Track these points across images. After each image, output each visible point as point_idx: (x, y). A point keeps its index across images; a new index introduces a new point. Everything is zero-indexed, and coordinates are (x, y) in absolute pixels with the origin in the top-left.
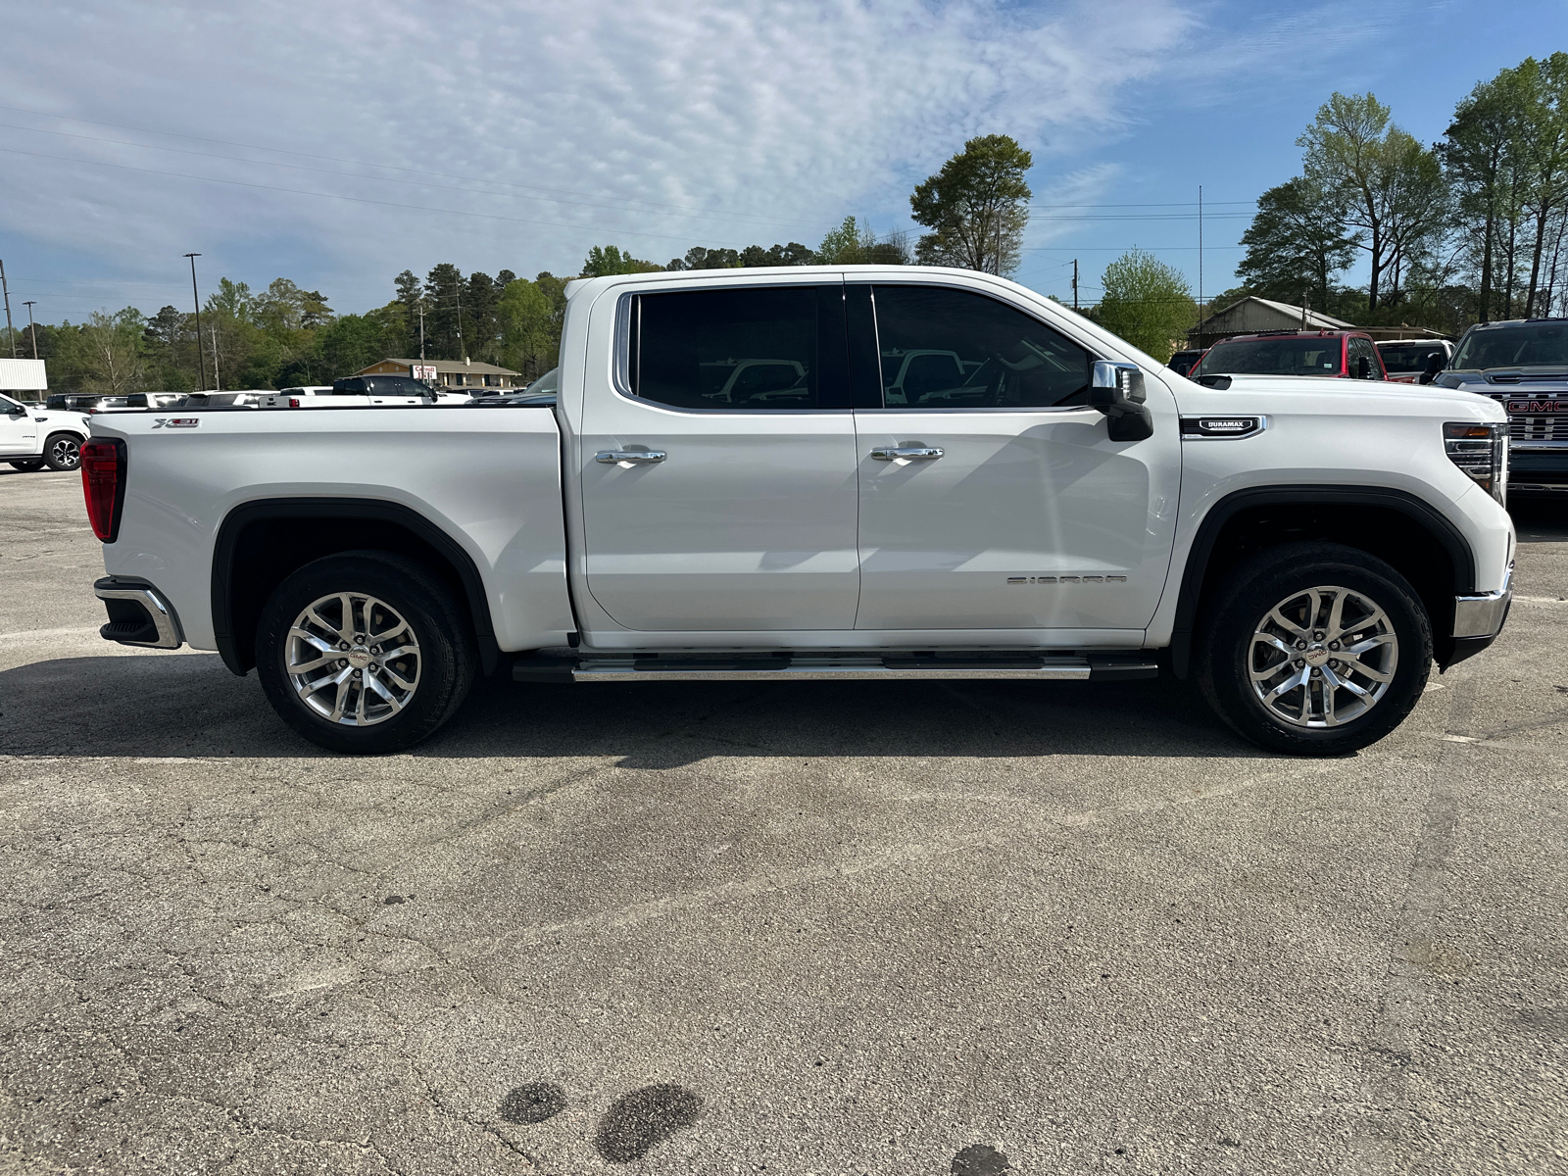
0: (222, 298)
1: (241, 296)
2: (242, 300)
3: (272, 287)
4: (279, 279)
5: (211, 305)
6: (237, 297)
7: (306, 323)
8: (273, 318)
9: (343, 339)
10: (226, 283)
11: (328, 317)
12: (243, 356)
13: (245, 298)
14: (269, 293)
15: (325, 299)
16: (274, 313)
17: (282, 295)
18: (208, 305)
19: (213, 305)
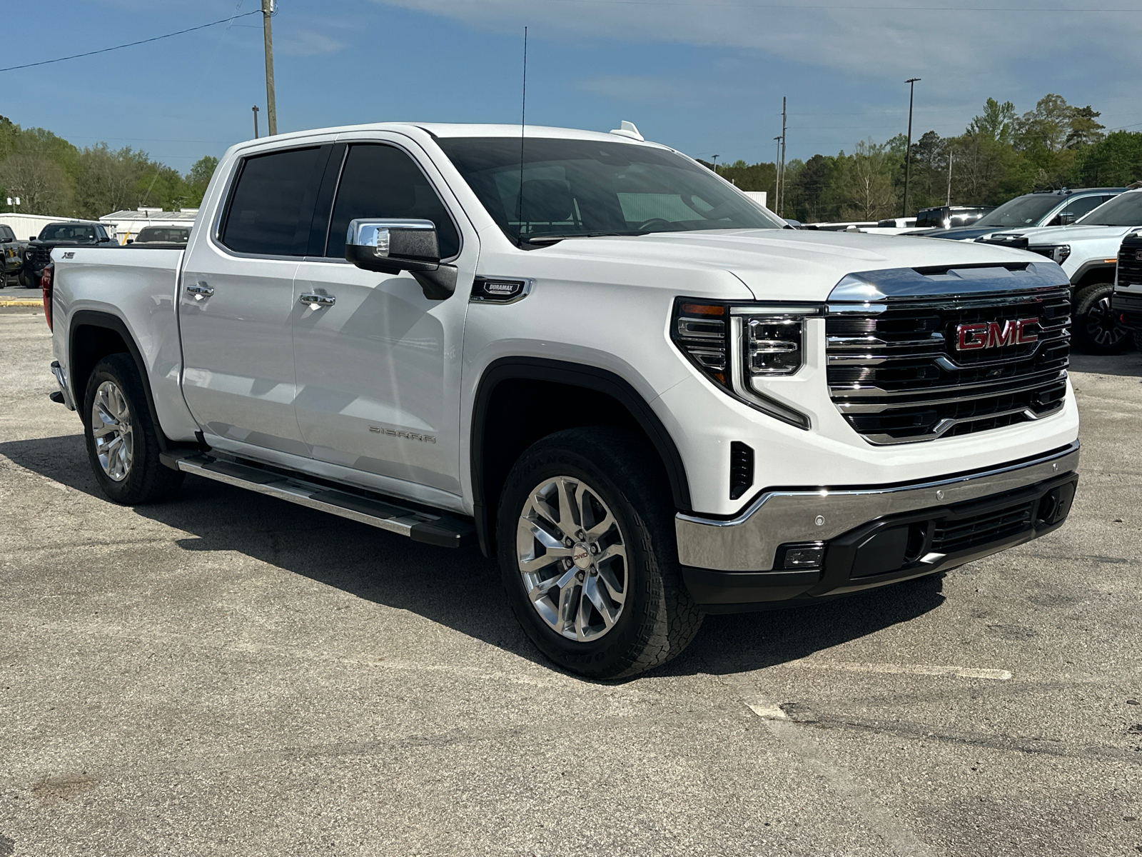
0: (985, 120)
1: (1004, 117)
2: (1006, 121)
3: (1039, 104)
4: (1049, 96)
5: (973, 128)
6: (1001, 118)
7: (1071, 143)
8: (1035, 139)
9: (1107, 159)
10: (991, 104)
11: (1096, 134)
12: (995, 181)
13: (1010, 118)
14: (1035, 112)
15: (1097, 115)
16: (1037, 133)
17: (1050, 113)
18: (970, 128)
19: (976, 128)
